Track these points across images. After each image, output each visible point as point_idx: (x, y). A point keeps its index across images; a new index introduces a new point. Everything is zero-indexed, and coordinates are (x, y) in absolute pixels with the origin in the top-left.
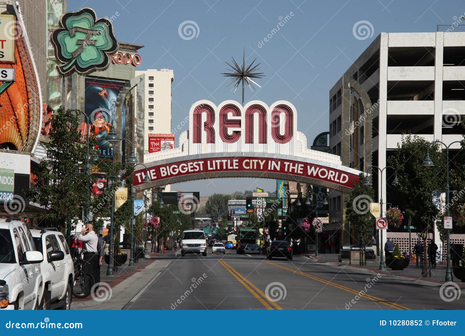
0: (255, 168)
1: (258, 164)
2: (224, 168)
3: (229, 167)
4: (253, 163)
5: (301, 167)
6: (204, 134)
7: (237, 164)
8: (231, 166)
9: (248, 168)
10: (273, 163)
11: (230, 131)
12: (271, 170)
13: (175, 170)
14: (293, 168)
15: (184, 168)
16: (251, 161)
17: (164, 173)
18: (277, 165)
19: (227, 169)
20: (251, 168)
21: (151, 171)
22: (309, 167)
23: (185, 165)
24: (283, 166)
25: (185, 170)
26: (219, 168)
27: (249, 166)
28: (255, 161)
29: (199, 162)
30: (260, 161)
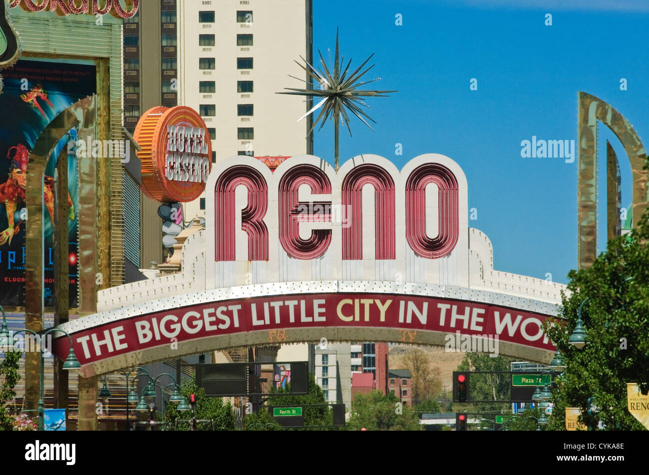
0: (367, 319)
1: (374, 309)
2: (292, 320)
3: (304, 319)
4: (362, 307)
5: (479, 315)
6: (242, 238)
7: (323, 310)
8: (307, 315)
9: (350, 319)
10: (412, 306)
11: (305, 230)
12: (405, 325)
13: (172, 327)
14: (460, 317)
15: (195, 323)
16: (357, 301)
17: (145, 336)
18: (421, 311)
19: (298, 323)
20: (357, 319)
21: (115, 331)
22: (497, 314)
23: (198, 315)
24: (434, 314)
25: (196, 326)
26: (278, 321)
27: (353, 313)
28: (367, 302)
29: (231, 308)
30: (378, 302)
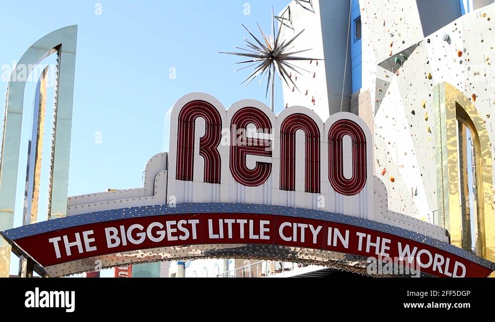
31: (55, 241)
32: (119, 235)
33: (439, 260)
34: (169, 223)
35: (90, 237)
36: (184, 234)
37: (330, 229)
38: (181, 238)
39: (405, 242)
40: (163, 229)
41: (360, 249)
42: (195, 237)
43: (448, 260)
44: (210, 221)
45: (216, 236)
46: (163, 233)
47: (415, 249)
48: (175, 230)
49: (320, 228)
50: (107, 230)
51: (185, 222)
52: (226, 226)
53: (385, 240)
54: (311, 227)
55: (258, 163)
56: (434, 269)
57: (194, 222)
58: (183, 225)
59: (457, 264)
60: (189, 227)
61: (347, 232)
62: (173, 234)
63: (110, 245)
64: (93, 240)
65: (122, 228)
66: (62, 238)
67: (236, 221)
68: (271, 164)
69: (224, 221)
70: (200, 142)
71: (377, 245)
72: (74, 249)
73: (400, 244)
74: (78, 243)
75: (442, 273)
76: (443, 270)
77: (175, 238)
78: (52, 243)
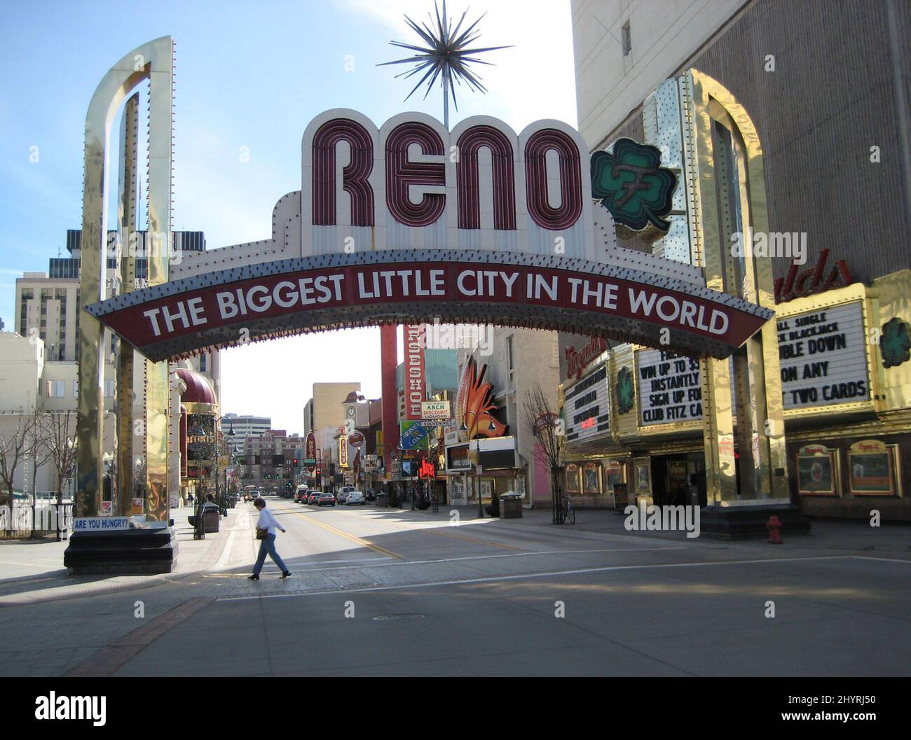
31: (151, 314)
32: (236, 302)
33: (689, 309)
34: (302, 282)
35: (197, 306)
36: (323, 295)
37: (530, 276)
38: (321, 300)
39: (638, 287)
40: (295, 290)
41: (574, 300)
42: (339, 297)
43: (702, 308)
44: (361, 276)
45: (370, 295)
46: (295, 295)
47: (654, 296)
48: (311, 291)
49: (515, 275)
50: (220, 296)
51: (324, 279)
52: (382, 280)
53: (609, 287)
54: (503, 274)
55: (427, 196)
56: (682, 322)
57: (337, 279)
58: (322, 283)
59: (715, 313)
60: (330, 285)
61: (555, 279)
62: (309, 296)
63: (224, 315)
64: (201, 310)
65: (240, 292)
66: (161, 311)
67: (396, 273)
68: (445, 195)
69: (379, 274)
70: (344, 174)
71: (598, 294)
72: (178, 323)
73: (631, 291)
74: (182, 315)
75: (694, 326)
76: (696, 323)
77: (313, 301)
78: (149, 318)
